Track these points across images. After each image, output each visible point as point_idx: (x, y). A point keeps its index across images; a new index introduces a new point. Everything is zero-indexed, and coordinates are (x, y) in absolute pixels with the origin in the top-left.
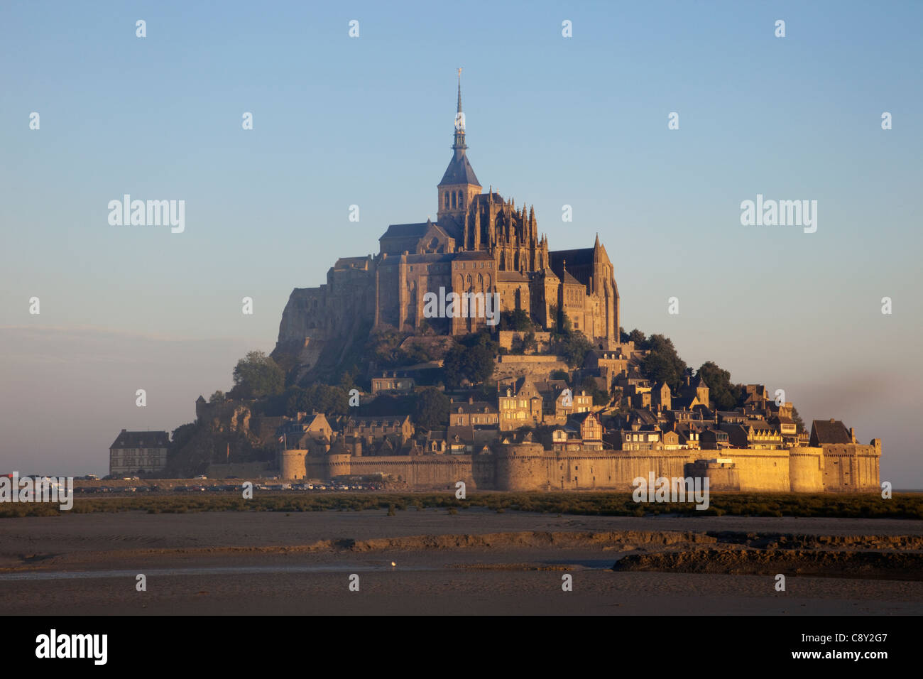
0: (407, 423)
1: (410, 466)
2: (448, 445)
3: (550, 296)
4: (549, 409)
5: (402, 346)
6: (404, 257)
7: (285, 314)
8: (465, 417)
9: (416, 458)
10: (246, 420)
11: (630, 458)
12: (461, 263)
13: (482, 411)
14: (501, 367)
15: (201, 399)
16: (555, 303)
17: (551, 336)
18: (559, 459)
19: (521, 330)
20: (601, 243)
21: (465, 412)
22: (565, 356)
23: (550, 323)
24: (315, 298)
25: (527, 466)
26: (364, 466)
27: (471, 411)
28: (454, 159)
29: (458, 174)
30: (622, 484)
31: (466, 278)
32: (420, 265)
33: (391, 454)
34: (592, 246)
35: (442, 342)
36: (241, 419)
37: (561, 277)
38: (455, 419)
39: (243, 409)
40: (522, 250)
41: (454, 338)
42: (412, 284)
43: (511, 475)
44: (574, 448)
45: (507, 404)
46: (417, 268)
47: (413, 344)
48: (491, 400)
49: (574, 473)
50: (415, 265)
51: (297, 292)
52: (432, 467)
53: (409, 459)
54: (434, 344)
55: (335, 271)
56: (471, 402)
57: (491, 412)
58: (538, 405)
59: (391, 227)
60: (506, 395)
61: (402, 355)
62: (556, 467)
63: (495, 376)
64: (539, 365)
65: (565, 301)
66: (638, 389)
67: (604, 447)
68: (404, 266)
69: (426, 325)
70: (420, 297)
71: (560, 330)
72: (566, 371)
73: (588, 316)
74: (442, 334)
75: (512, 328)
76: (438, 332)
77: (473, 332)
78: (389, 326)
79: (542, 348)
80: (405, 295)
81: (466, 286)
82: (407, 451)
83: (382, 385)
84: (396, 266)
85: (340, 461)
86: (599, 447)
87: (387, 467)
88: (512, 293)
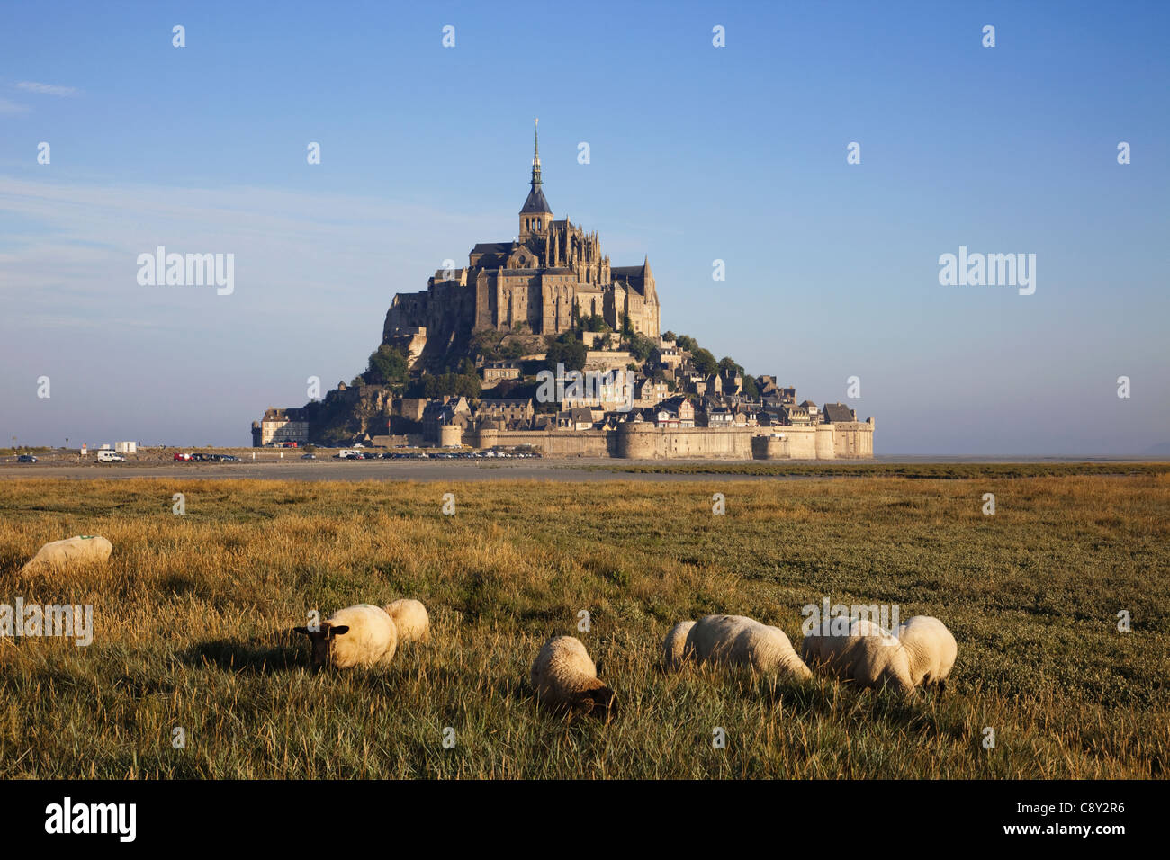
0: (529, 406)
1: (547, 439)
2: (574, 423)
3: (619, 305)
4: (637, 395)
5: (502, 343)
6: (501, 271)
10: (389, 401)
12: (549, 277)
14: (588, 360)
15: (342, 382)
16: (622, 310)
17: (621, 336)
18: (663, 434)
19: (598, 331)
20: (648, 261)
23: (619, 326)
24: (415, 302)
25: (644, 439)
28: (533, 192)
29: (535, 205)
30: (708, 453)
31: (553, 289)
32: (514, 278)
33: (527, 429)
34: (642, 265)
36: (385, 400)
37: (626, 289)
39: (385, 392)
40: (592, 267)
41: (545, 337)
42: (508, 293)
43: (631, 446)
46: (511, 280)
47: (512, 341)
49: (674, 445)
50: (509, 278)
51: (399, 295)
53: (546, 433)
54: (528, 341)
55: (435, 280)
59: (477, 245)
61: (505, 350)
62: (661, 439)
64: (615, 359)
65: (630, 309)
66: (694, 380)
67: (697, 425)
68: (502, 277)
69: (520, 325)
70: (515, 303)
71: (627, 331)
72: (639, 365)
73: (646, 322)
74: (534, 333)
75: (591, 330)
76: (531, 332)
77: (560, 332)
78: (489, 326)
79: (615, 346)
80: (502, 302)
81: (555, 297)
82: (542, 427)
83: (493, 374)
84: (493, 278)
85: (490, 434)
86: (692, 424)
87: (528, 440)
88: (589, 301)
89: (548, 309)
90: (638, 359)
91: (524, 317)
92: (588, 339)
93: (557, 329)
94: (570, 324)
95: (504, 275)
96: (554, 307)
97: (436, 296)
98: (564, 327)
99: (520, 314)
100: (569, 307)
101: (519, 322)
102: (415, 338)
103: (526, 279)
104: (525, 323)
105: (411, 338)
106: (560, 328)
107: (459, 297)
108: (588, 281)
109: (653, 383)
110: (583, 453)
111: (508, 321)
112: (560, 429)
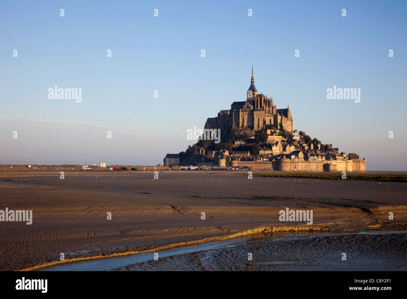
0: (249, 153)
1: (254, 164)
2: (263, 159)
3: (279, 121)
5: (241, 133)
6: (240, 110)
8: (263, 151)
9: (256, 162)
10: (204, 151)
11: (311, 162)
12: (256, 112)
13: (268, 150)
14: (268, 139)
15: (190, 146)
17: (280, 131)
19: (272, 129)
20: (289, 107)
21: (263, 150)
22: (284, 136)
23: (279, 128)
24: (214, 120)
26: (241, 164)
27: (264, 150)
28: (251, 85)
29: (252, 89)
30: (309, 169)
31: (257, 116)
32: (245, 112)
33: (247, 161)
34: (287, 108)
36: (202, 151)
37: (281, 116)
38: (260, 152)
39: (203, 149)
40: (270, 109)
41: (255, 131)
42: (243, 117)
43: (283, 167)
44: (297, 160)
45: (274, 148)
47: (244, 132)
48: (270, 147)
51: (209, 119)
53: (254, 162)
54: (249, 133)
55: (220, 113)
56: (265, 148)
57: (270, 150)
58: (282, 149)
59: (233, 103)
60: (274, 146)
61: (241, 135)
62: (292, 164)
63: (267, 142)
65: (283, 122)
67: (304, 160)
69: (246, 128)
70: (245, 120)
71: (281, 129)
72: (285, 140)
73: (288, 126)
74: (251, 130)
75: (270, 129)
77: (259, 130)
78: (236, 128)
79: (278, 134)
80: (241, 120)
81: (258, 118)
82: (252, 160)
83: (237, 143)
84: (238, 112)
85: (235, 162)
86: (303, 160)
87: (248, 164)
88: (269, 120)
89: (256, 122)
90: (285, 138)
91: (248, 125)
94: (263, 127)
95: (242, 111)
96: (258, 122)
97: (220, 118)
98: (261, 128)
99: (246, 124)
100: (262, 122)
101: (246, 126)
103: (248, 112)
104: (248, 127)
106: (259, 128)
107: (227, 119)
108: (269, 113)
109: (290, 146)
110: (266, 169)
111: (243, 126)
112: (258, 161)
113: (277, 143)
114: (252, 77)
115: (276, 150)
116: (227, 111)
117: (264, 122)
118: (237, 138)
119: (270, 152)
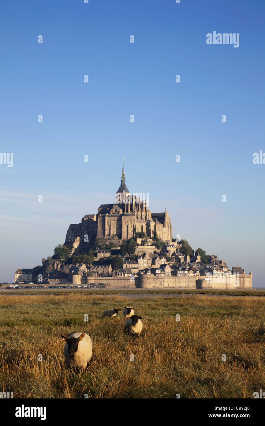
0: (110, 267)
1: (113, 280)
2: (124, 274)
3: (152, 228)
4: (153, 263)
5: (106, 243)
6: (107, 215)
7: (68, 232)
8: (128, 265)
9: (115, 278)
10: (59, 266)
11: (179, 278)
12: (125, 217)
13: (133, 263)
14: (137, 250)
15: (43, 259)
16: (154, 230)
17: (152, 240)
18: (158, 278)
19: (143, 238)
20: (166, 211)
21: (128, 264)
22: (157, 247)
23: (152, 236)
24: (77, 227)
25: (149, 280)
26: (98, 280)
27: (129, 263)
28: (122, 184)
29: (122, 189)
30: (177, 286)
31: (126, 222)
32: (112, 218)
33: (106, 277)
34: (164, 212)
35: (119, 241)
36: (57, 265)
37: (155, 222)
38: (124, 266)
39: (58, 262)
40: (143, 213)
41: (123, 240)
42: (109, 223)
43: (144, 283)
44: (163, 275)
45: (140, 261)
46: (111, 219)
47: (110, 242)
48: (136, 260)
49: (162, 283)
50: (110, 218)
51: (71, 225)
52: (119, 280)
53: (112, 278)
54: (116, 242)
55: (85, 219)
56: (130, 260)
57: (136, 264)
58: (150, 262)
59: (101, 205)
60: (140, 258)
61: (107, 246)
62: (157, 280)
63: (136, 253)
64: (150, 249)
65: (157, 229)
66: (180, 257)
67: (172, 275)
68: (107, 217)
69: (113, 236)
70: (112, 227)
71: (155, 238)
72: (158, 251)
73: (163, 234)
74: (119, 239)
75: (140, 237)
76: (117, 238)
77: (128, 239)
78: (102, 236)
79: (150, 244)
80: (107, 227)
81: (127, 225)
82: (111, 276)
83: (101, 255)
84: (104, 217)
85: (91, 278)
86: (170, 275)
87: (104, 280)
88: (140, 226)
89: (124, 229)
90: (158, 249)
91: (115, 233)
92: (139, 241)
93: (127, 237)
94: (132, 235)
95: (108, 216)
96: (126, 229)
97: (85, 225)
98: (130, 236)
99: (114, 232)
100: (132, 229)
101: (113, 235)
102: (76, 241)
103: (116, 218)
104: (115, 235)
105: (74, 241)
106: (128, 237)
107: (92, 225)
108: (141, 219)
109: (160, 258)
110: (126, 286)
111: (109, 235)
112: (118, 277)
113: (145, 254)
114: (123, 175)
115: (143, 264)
116: (93, 216)
117: (135, 229)
118: (102, 250)
119: (136, 266)
